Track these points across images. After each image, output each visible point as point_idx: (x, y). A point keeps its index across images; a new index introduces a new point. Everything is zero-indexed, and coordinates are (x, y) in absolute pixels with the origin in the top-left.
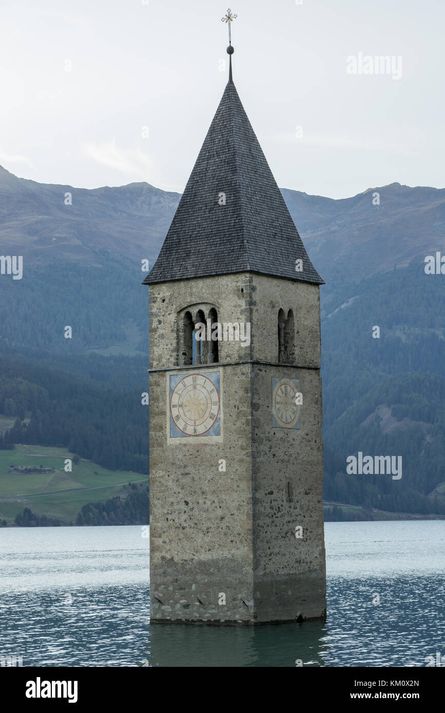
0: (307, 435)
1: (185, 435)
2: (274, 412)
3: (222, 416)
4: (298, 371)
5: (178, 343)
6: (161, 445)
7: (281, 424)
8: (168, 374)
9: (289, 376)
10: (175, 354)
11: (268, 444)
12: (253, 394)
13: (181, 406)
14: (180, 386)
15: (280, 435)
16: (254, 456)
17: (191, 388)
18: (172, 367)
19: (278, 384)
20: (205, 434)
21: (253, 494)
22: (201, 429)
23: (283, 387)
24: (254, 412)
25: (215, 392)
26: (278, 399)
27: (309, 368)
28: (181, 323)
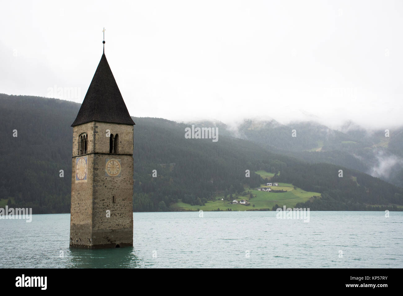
0: (125, 179)
1: (79, 180)
2: (106, 171)
3: (87, 173)
4: (120, 156)
5: (79, 147)
6: (74, 183)
7: (110, 175)
8: (76, 158)
9: (115, 158)
10: (78, 151)
11: (103, 182)
12: (95, 165)
13: (78, 169)
14: (79, 162)
15: (109, 179)
16: (94, 187)
17: (81, 163)
18: (77, 155)
19: (109, 161)
20: (83, 179)
21: (93, 200)
22: (83, 178)
23: (112, 162)
24: (95, 171)
25: (86, 164)
26: (109, 166)
27: (126, 155)
28: (80, 140)
